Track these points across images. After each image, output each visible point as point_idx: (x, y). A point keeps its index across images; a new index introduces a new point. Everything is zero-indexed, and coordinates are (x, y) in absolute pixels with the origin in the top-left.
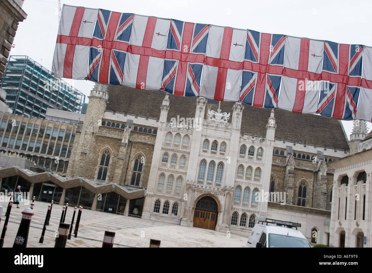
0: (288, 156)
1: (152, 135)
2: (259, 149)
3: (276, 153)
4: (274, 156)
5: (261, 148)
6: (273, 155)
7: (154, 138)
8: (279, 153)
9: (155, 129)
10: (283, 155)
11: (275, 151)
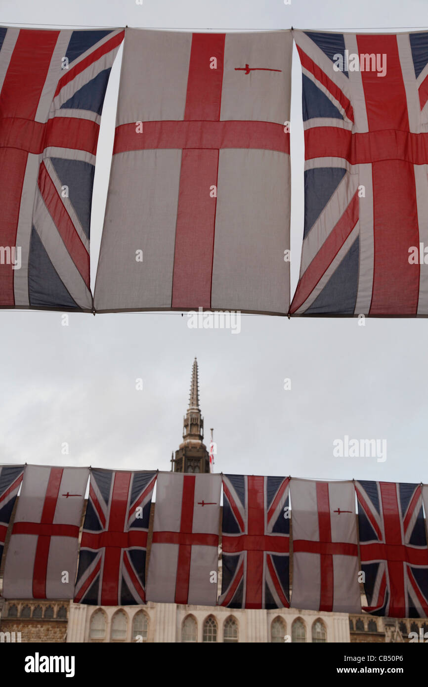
0: (387, 632)
1: (57, 621)
2: (314, 624)
3: (358, 628)
4: (355, 636)
5: (319, 620)
6: (351, 634)
7: (60, 630)
8: (366, 626)
9: (61, 606)
10: (376, 630)
11: (354, 622)
